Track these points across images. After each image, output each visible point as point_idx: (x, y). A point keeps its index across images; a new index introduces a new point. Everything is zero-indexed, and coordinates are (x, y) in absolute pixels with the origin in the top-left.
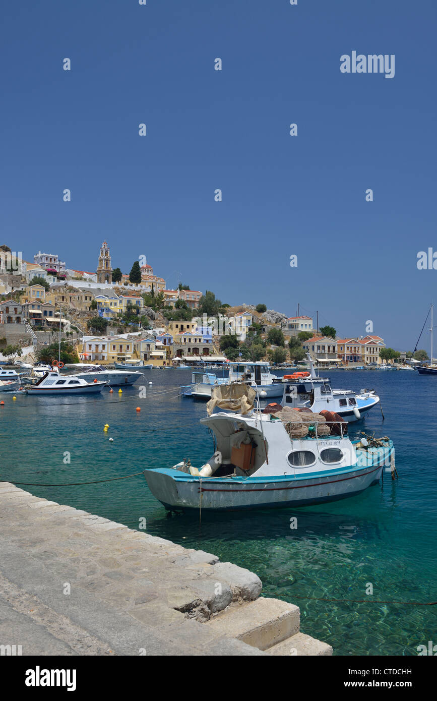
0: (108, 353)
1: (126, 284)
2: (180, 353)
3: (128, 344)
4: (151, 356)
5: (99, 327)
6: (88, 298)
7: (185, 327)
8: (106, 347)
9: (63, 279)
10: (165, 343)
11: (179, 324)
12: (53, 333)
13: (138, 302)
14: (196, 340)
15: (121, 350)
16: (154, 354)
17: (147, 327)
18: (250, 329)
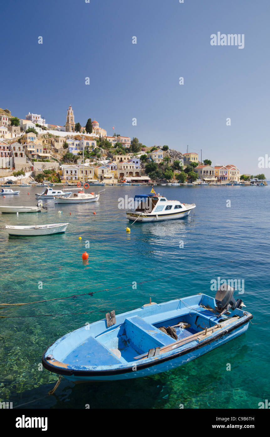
1: (84, 133)
3: (90, 170)
4: (105, 177)
6: (62, 141)
7: (123, 159)
8: (77, 172)
9: (45, 130)
10: (112, 169)
11: (119, 157)
13: (93, 144)
15: (86, 174)
18: (162, 160)
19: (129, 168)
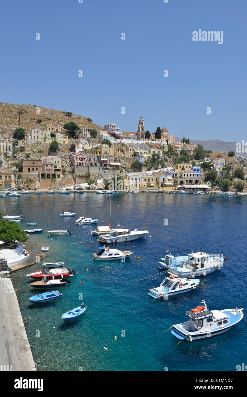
0: (142, 183)
1: (153, 140)
2: (182, 183)
3: (153, 178)
4: (165, 185)
5: (137, 167)
6: (132, 150)
7: (185, 167)
8: (141, 179)
9: (119, 139)
10: (173, 177)
11: (182, 165)
12: (113, 171)
13: (159, 152)
14: (191, 175)
15: (149, 182)
16: (166, 184)
17: (163, 166)
18: (223, 169)
19: (189, 175)
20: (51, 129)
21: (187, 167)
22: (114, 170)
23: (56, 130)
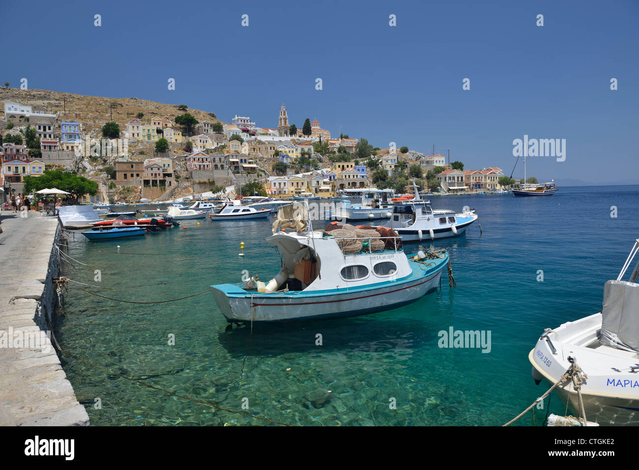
0: (288, 188)
1: (300, 136)
2: (342, 186)
3: (302, 181)
4: (320, 190)
5: (281, 169)
6: (272, 148)
7: (345, 166)
8: (286, 184)
9: (254, 135)
10: (330, 180)
11: (341, 164)
12: (247, 175)
13: (309, 149)
14: (354, 176)
15: (298, 186)
16: (322, 188)
17: (316, 168)
18: (395, 166)
19: (351, 177)
20: (157, 123)
21: (348, 166)
22: (249, 173)
23: (164, 124)
